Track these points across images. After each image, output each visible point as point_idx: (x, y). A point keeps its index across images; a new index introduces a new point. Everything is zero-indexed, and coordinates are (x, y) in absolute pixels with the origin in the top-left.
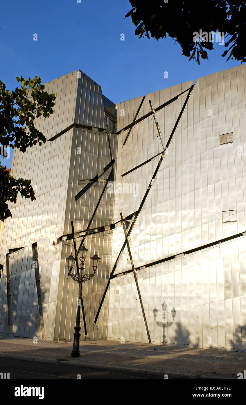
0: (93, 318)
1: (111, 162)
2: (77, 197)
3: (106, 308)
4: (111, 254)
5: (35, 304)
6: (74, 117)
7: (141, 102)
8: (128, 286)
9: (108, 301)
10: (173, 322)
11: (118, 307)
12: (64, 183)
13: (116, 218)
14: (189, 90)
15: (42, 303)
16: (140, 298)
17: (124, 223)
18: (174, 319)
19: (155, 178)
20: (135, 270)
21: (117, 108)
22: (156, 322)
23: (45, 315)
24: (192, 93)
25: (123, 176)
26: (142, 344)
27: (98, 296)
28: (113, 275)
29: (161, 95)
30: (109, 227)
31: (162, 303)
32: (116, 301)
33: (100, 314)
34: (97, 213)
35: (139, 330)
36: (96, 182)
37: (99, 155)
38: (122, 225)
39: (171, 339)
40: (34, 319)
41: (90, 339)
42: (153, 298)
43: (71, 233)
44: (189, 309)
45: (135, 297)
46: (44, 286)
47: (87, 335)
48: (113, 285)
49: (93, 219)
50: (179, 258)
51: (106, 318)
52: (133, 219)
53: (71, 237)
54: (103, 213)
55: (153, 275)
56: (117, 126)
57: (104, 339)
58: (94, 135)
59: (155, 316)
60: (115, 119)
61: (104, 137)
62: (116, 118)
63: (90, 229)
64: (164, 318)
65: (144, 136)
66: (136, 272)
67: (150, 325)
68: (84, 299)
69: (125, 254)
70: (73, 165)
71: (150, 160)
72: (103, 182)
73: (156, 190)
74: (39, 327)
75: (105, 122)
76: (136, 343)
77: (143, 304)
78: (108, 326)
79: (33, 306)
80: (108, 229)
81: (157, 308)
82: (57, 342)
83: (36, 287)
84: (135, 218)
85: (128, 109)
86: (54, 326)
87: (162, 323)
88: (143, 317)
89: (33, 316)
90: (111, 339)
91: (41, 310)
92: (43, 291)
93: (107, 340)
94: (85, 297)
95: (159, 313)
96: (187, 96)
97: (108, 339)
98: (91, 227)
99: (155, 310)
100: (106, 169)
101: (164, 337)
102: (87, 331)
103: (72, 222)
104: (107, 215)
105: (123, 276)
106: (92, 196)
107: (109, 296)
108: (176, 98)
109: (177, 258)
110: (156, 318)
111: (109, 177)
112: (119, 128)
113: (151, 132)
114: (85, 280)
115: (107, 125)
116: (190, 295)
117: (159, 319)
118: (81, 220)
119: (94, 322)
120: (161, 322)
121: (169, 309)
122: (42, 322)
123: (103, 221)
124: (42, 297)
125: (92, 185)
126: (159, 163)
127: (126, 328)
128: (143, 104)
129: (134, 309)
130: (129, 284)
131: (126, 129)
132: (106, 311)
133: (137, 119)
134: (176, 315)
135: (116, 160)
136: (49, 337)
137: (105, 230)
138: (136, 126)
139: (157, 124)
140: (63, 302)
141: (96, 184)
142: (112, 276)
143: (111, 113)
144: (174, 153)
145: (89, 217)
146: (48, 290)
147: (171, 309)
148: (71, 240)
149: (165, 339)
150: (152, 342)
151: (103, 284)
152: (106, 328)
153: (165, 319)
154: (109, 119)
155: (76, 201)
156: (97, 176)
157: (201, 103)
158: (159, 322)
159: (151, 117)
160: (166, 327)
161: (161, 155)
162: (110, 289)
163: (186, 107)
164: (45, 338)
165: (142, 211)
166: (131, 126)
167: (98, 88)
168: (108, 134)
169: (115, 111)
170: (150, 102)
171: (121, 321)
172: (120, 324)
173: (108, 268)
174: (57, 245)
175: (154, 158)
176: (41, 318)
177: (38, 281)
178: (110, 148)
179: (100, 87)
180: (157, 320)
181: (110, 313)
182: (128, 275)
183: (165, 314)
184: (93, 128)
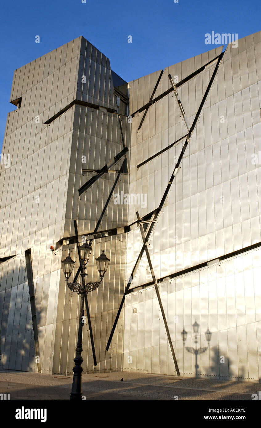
0: (104, 344)
1: (123, 151)
2: (82, 190)
3: (121, 331)
4: (126, 263)
5: (29, 327)
6: (76, 92)
7: (159, 77)
8: (148, 303)
9: (124, 322)
10: (207, 348)
11: (136, 329)
12: (65, 173)
13: (131, 218)
14: (218, 59)
15: (38, 326)
16: (164, 318)
17: (141, 225)
18: (209, 344)
19: (179, 167)
20: (156, 282)
21: (130, 87)
22: (185, 347)
23: (41, 341)
24: (221, 61)
25: (138, 167)
26: (168, 376)
27: (111, 316)
28: (129, 289)
29: (183, 67)
30: (122, 229)
31: (193, 322)
32: (134, 321)
33: (113, 338)
34: (107, 212)
35: (164, 358)
36: (105, 173)
37: (108, 141)
38: (139, 227)
39: (206, 369)
40: (27, 346)
41: (101, 371)
42: (181, 316)
43: (74, 235)
44: (229, 330)
45: (157, 316)
46: (39, 303)
47: (96, 366)
48: (130, 301)
49: (102, 219)
50: (212, 265)
51: (121, 343)
52: (152, 219)
53: (74, 240)
54: (115, 212)
55: (180, 287)
56: (130, 108)
57: (120, 370)
58: (102, 117)
59: (184, 339)
60: (127, 100)
61: (114, 119)
62: (129, 99)
63: (99, 231)
64: (196, 342)
65: (163, 117)
66: (158, 284)
67: (178, 352)
68: (92, 320)
69: (144, 262)
70: (75, 151)
71: (172, 145)
72: (113, 174)
73: (180, 182)
74: (34, 356)
75: (114, 102)
76: (160, 375)
77: (168, 325)
78: (123, 353)
79: (27, 330)
80: (122, 232)
81: (186, 330)
82: (56, 377)
83: (30, 305)
84: (155, 218)
85: (143, 87)
86: (53, 355)
87: (194, 349)
88: (168, 342)
89: (27, 342)
90: (128, 370)
91: (36, 334)
92: (39, 310)
93: (122, 371)
94: (94, 318)
95: (189, 336)
96: (216, 65)
97: (124, 371)
98: (100, 229)
99: (184, 333)
100: (117, 158)
101: (197, 366)
102: (97, 361)
103: (75, 222)
104: (120, 215)
105: (141, 291)
106: (100, 190)
107: (124, 316)
108: (202, 69)
109: (211, 265)
110: (186, 342)
111: (121, 168)
112: (132, 110)
113: (172, 112)
114: (88, 290)
115: (117, 106)
116: (230, 312)
117: (190, 343)
118: (87, 219)
119: (106, 349)
120: (192, 348)
121: (203, 330)
122: (37, 350)
123: (114, 222)
124: (37, 317)
125: (101, 177)
126: (183, 148)
127: (146, 356)
128: (161, 80)
129: (157, 331)
130: (149, 300)
131: (140, 110)
132: (120, 334)
133: (154, 97)
134: (212, 338)
135: (129, 149)
136: (47, 370)
137: (118, 233)
138: (153, 106)
139: (179, 102)
140: (65, 324)
141: (106, 176)
142: (128, 291)
143: (122, 92)
144: (202, 135)
145: (97, 216)
146: (44, 309)
147: (205, 330)
148: (74, 244)
149: (199, 369)
150: (180, 374)
151: (116, 301)
152: (121, 356)
153: (197, 344)
154: (120, 99)
155: (80, 195)
156: (106, 166)
157: (234, 72)
158: (190, 348)
159: (172, 93)
160: (199, 354)
161: (186, 138)
162: (126, 307)
163: (215, 78)
164: (41, 370)
165: (164, 208)
166: (147, 107)
167: (105, 61)
168: (119, 116)
169: (127, 90)
170: (170, 77)
171: (140, 347)
172: (138, 351)
173: (122, 281)
174: (57, 250)
175: (177, 143)
176: (37, 345)
177: (32, 298)
178: (122, 133)
179: (108, 59)
180: (186, 345)
181: (127, 337)
182: (148, 288)
183: (198, 337)
184: (100, 108)
